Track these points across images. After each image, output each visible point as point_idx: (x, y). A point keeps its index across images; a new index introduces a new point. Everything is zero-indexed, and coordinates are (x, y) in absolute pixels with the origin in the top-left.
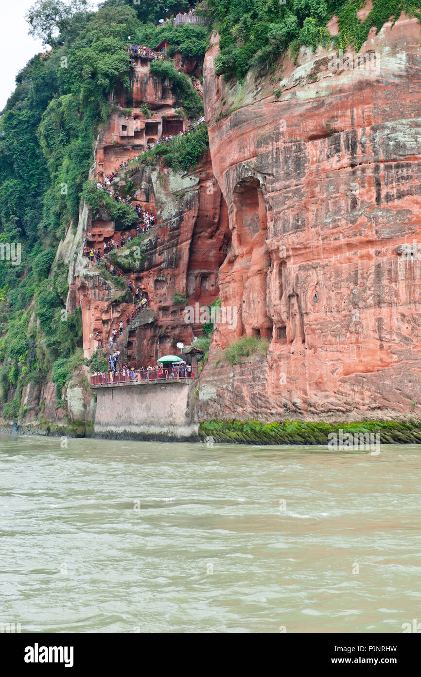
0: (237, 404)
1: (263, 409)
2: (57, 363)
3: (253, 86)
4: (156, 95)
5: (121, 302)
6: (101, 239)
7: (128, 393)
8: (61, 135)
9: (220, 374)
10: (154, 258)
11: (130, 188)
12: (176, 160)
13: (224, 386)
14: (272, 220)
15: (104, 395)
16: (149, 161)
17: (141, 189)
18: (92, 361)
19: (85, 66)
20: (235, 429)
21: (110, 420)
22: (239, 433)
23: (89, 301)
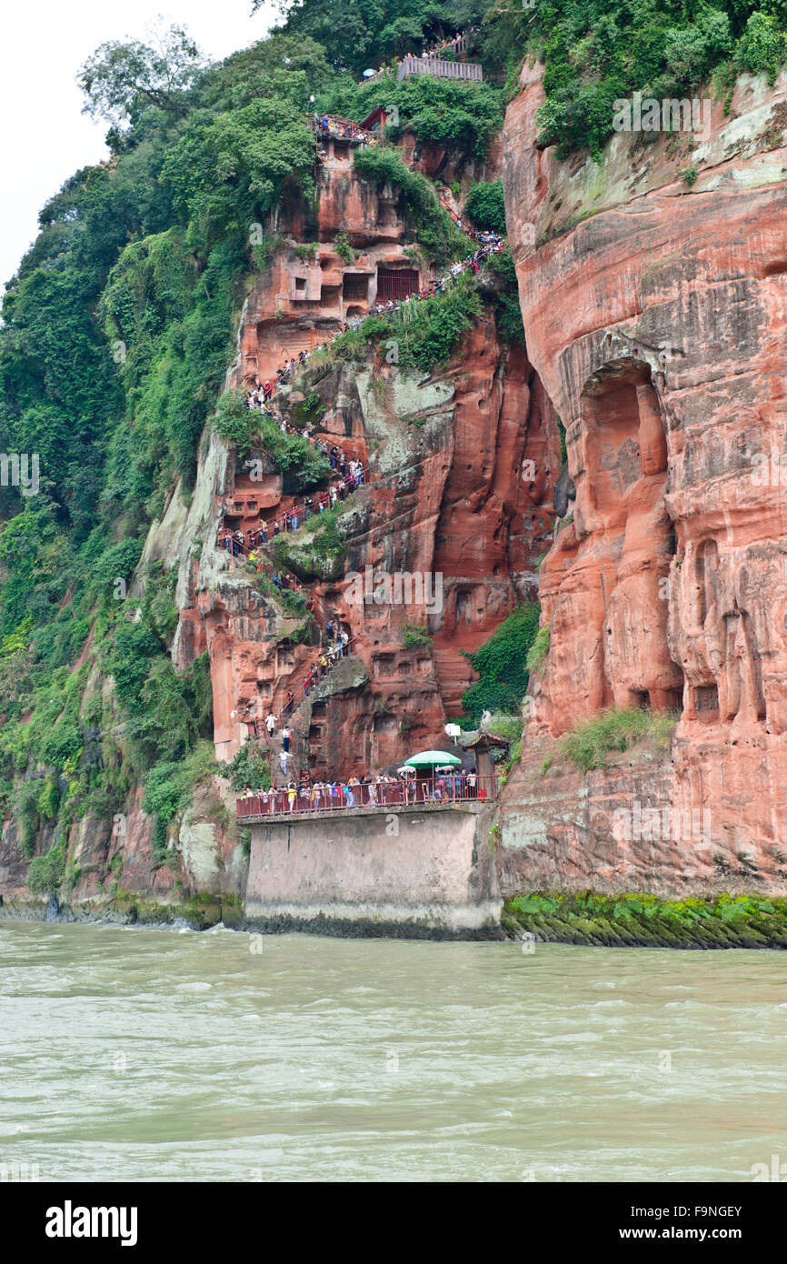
0: (597, 856)
1: (664, 868)
2: (156, 771)
3: (627, 166)
4: (365, 217)
5: (297, 644)
6: (254, 512)
7: (327, 833)
8: (148, 313)
9: (553, 790)
10: (363, 551)
11: (314, 407)
12: (408, 350)
13: (566, 818)
14: (680, 451)
15: (269, 838)
16: (353, 353)
17: (336, 409)
18: (236, 768)
19: (222, 155)
20: (591, 912)
21: (285, 892)
22: (604, 921)
23: (229, 642)
